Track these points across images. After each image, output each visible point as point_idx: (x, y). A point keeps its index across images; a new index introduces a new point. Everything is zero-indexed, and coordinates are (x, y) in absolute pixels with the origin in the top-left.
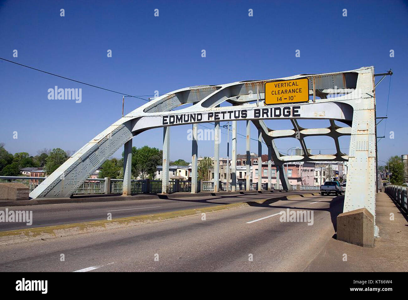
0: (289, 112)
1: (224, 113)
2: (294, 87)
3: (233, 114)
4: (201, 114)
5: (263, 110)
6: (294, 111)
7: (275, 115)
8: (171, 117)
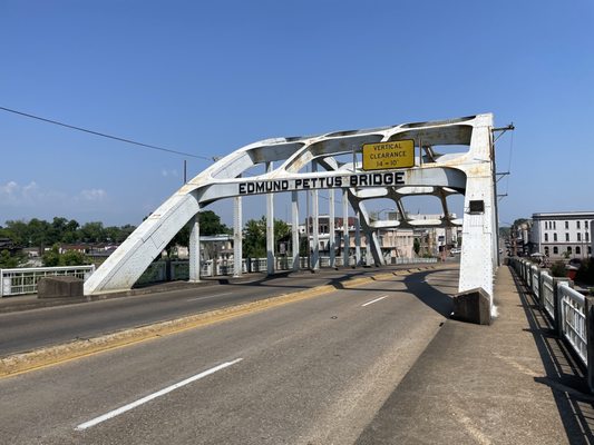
0: (391, 179)
1: (314, 180)
2: (398, 150)
3: (325, 182)
4: (286, 182)
5: (361, 176)
6: (397, 178)
7: (375, 183)
8: (249, 184)
